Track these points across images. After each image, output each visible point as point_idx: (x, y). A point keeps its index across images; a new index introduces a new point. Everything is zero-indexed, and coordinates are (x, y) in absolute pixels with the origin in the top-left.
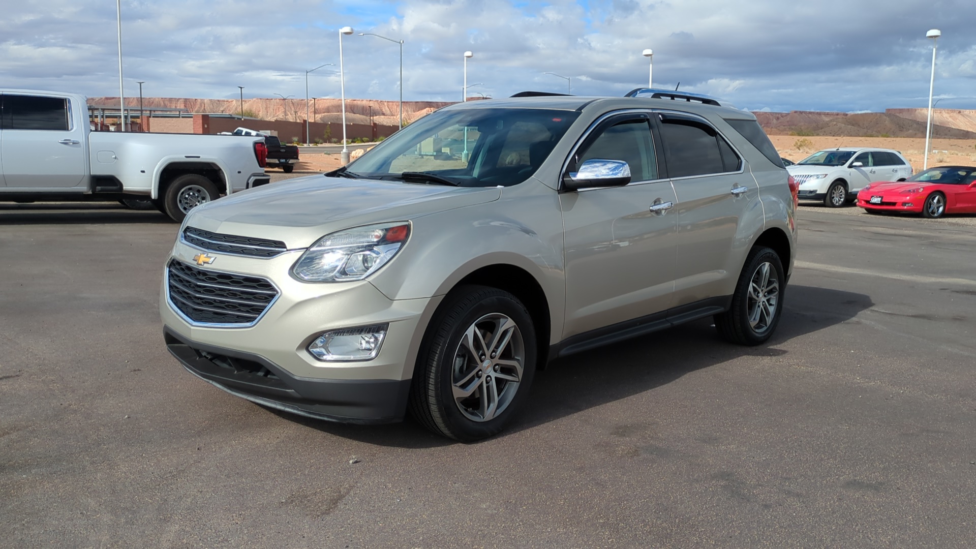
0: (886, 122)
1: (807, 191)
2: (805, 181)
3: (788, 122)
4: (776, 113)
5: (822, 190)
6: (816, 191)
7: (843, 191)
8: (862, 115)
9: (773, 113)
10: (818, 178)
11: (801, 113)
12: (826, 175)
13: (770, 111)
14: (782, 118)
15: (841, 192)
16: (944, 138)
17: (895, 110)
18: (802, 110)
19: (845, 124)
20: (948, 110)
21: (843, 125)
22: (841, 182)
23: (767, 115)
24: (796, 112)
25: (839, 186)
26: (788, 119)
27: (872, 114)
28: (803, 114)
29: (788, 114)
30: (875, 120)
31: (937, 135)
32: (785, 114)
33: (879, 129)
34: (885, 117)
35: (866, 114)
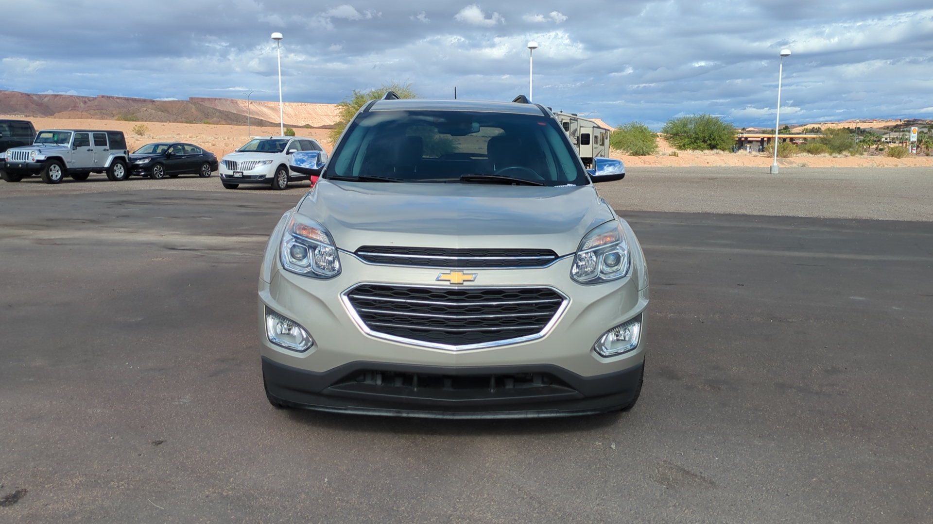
0: (193, 110)
1: (257, 176)
2: (254, 167)
3: (96, 106)
4: (83, 97)
5: (270, 175)
6: (265, 175)
7: (285, 175)
8: (169, 102)
9: (79, 96)
10: (265, 164)
11: (109, 97)
12: (272, 161)
13: (77, 95)
14: (89, 102)
15: (284, 176)
16: (244, 125)
17: (197, 98)
18: (109, 95)
19: (155, 110)
20: (242, 101)
21: (154, 111)
22: (282, 167)
23: (74, 99)
24: (103, 97)
25: (283, 171)
26: (96, 103)
27: (179, 101)
28: (111, 98)
29: (96, 98)
30: (182, 107)
31: (237, 122)
32: (92, 98)
33: (187, 116)
34: (191, 105)
35: (174, 101)
